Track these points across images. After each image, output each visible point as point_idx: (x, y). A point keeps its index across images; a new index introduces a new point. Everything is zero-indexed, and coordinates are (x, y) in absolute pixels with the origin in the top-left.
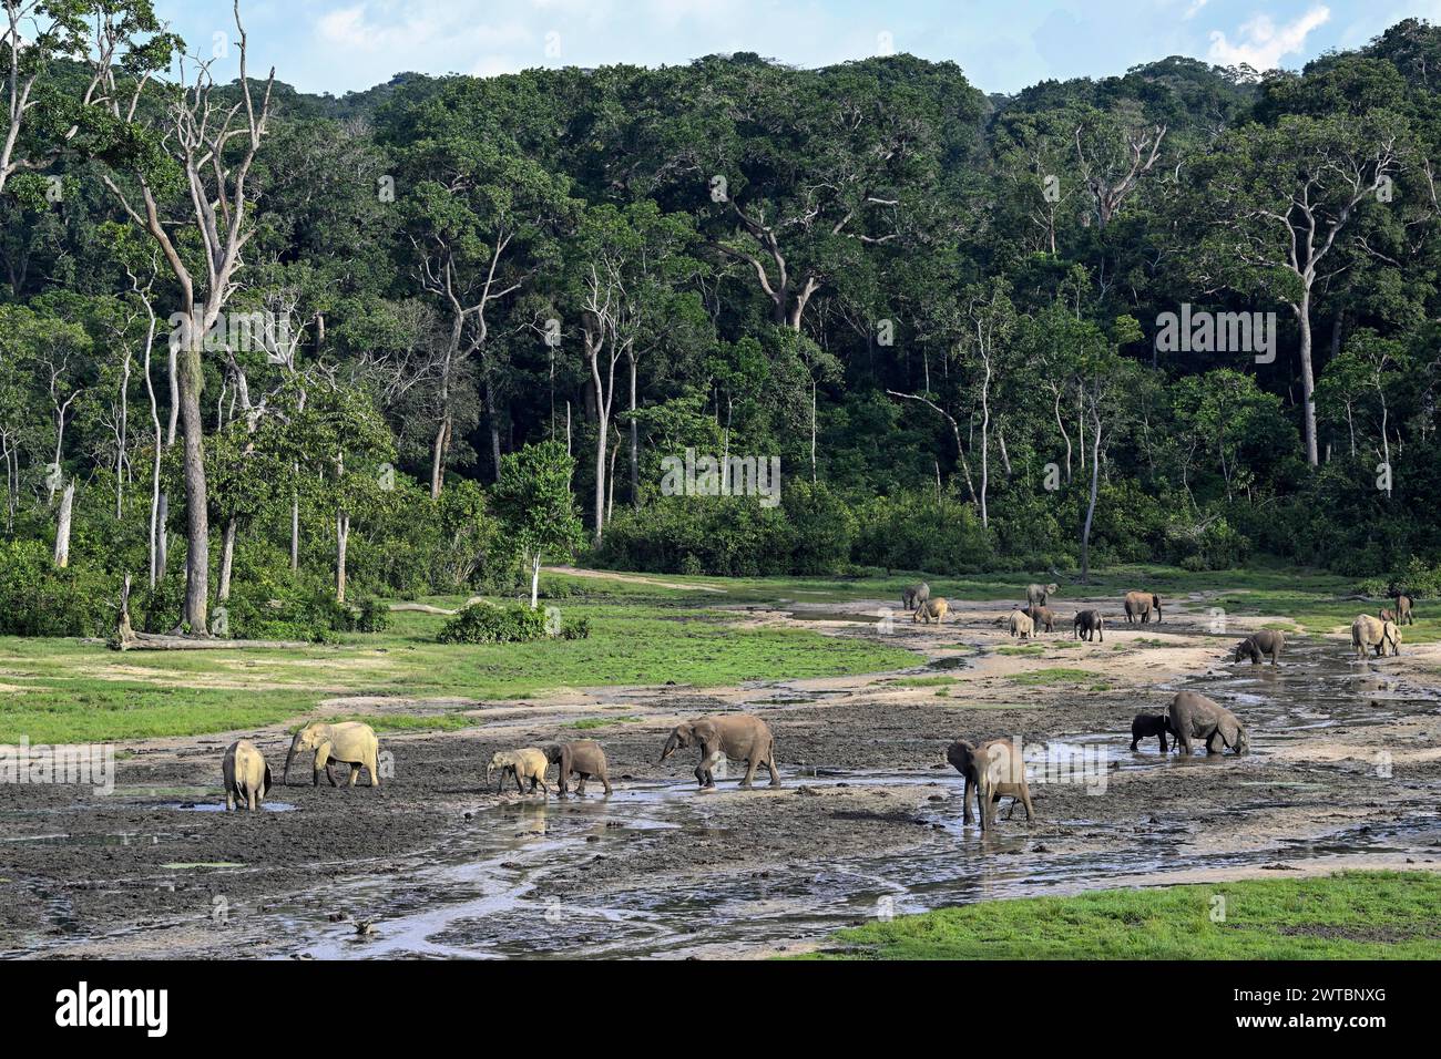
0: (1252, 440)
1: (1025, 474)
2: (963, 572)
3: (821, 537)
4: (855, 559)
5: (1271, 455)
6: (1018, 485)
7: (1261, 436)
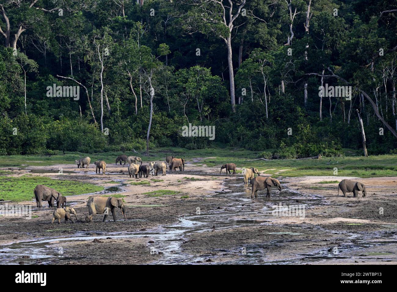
0: (210, 95)
1: (117, 110)
2: (96, 152)
3: (35, 138)
4: (48, 147)
5: (218, 101)
6: (114, 115)
7: (214, 94)
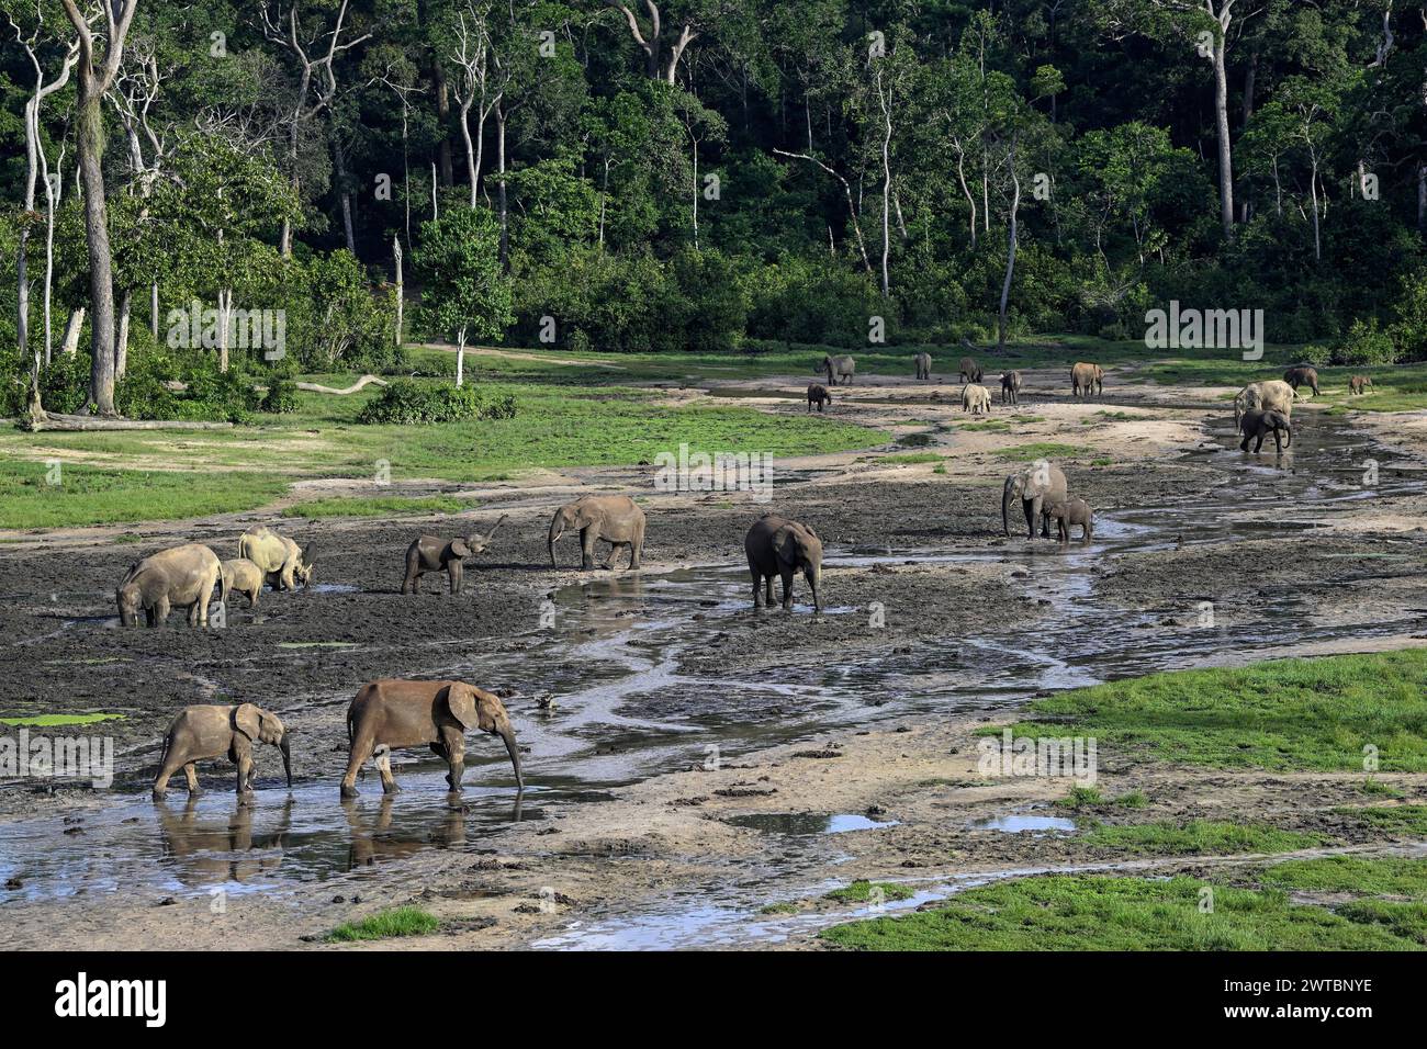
0: (1168, 199)
1: (923, 238)
3: (717, 309)
4: (752, 332)
5: (1187, 214)
6: (916, 251)
7: (1178, 195)
